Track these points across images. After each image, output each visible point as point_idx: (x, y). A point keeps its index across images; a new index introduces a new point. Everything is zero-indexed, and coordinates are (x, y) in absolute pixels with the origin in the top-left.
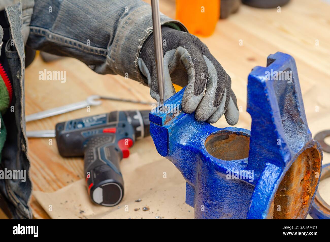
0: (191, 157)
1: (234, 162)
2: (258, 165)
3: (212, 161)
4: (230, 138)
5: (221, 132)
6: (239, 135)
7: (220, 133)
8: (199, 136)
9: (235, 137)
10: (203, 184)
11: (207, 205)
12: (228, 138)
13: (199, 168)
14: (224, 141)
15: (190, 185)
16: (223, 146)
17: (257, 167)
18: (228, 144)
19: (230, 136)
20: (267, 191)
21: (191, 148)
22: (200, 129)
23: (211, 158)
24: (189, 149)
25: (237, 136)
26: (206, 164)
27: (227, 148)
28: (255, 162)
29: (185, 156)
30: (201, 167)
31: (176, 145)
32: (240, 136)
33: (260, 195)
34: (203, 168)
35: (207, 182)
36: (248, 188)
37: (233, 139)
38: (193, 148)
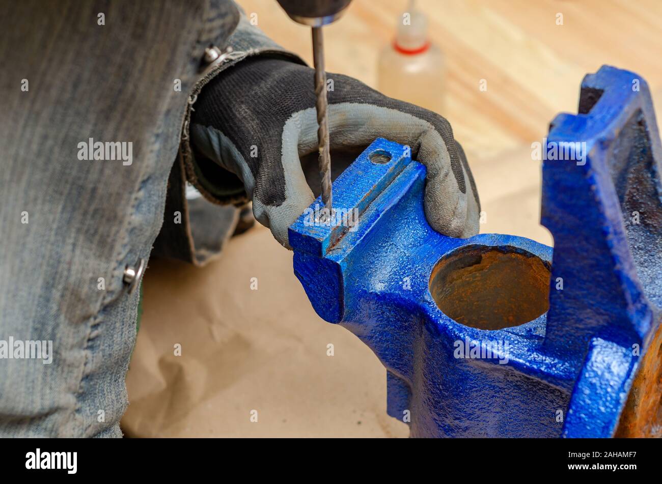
0: (398, 320)
1: (509, 332)
2: (570, 342)
3: (455, 334)
4: (485, 262)
5: (464, 251)
6: (505, 254)
7: (461, 251)
8: (413, 266)
9: (496, 257)
10: (434, 382)
11: (445, 430)
12: (481, 261)
13: (420, 345)
14: (471, 268)
15: (397, 377)
16: (467, 279)
17: (568, 347)
18: (479, 274)
19: (483, 255)
20: (603, 409)
21: (396, 299)
22: (412, 248)
23: (451, 327)
24: (392, 303)
25: (500, 255)
26: (438, 339)
27: (478, 283)
28: (564, 337)
29: (383, 317)
30: (427, 345)
31: (360, 296)
32: (509, 255)
33: (583, 418)
34: (431, 348)
35: (445, 380)
36: (546, 391)
37: (492, 262)
38: (402, 298)
